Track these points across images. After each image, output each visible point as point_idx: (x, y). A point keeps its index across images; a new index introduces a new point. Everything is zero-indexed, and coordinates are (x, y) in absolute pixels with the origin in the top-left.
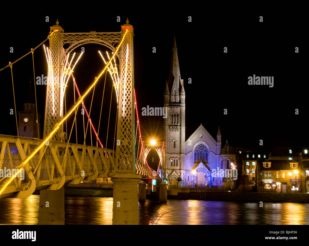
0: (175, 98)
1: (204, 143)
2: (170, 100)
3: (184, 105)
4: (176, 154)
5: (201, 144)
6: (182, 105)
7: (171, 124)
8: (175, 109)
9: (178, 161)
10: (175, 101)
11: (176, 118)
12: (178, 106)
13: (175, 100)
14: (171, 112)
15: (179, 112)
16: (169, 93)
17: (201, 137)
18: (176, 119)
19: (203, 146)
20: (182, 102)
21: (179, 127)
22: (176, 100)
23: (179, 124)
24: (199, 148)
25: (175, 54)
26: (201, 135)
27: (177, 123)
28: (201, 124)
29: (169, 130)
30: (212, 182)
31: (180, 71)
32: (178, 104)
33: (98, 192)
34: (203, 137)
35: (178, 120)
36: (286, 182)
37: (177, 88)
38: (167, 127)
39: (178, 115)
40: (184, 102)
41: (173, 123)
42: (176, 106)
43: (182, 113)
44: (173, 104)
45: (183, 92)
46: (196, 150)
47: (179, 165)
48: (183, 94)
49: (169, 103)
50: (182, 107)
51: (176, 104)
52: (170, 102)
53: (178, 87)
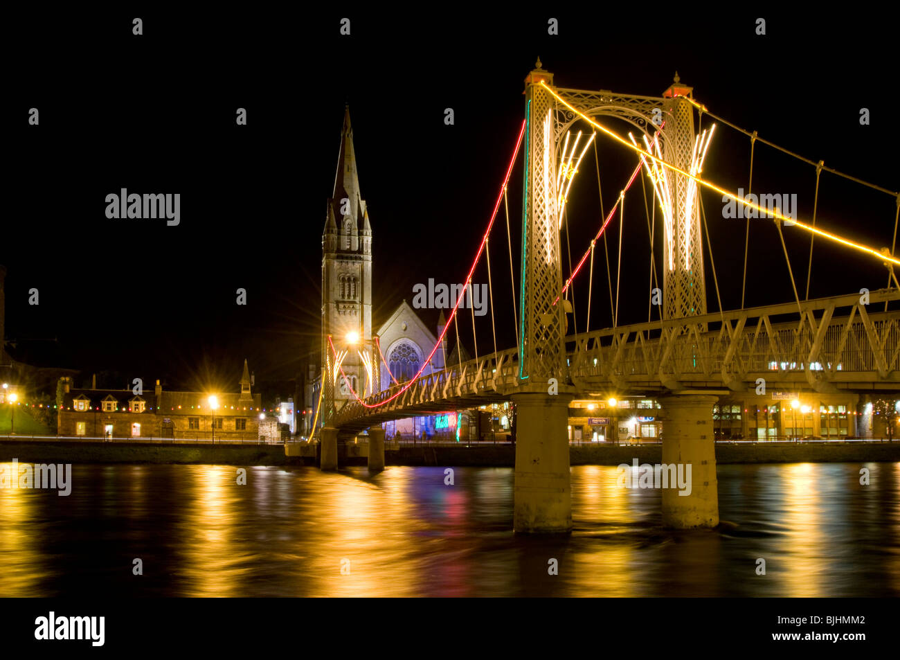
0: (350, 242)
1: (411, 343)
2: (339, 244)
3: (368, 257)
4: (351, 367)
5: (404, 345)
6: (365, 257)
7: (340, 298)
8: (350, 264)
9: (357, 381)
10: (350, 247)
11: (352, 285)
12: (356, 258)
13: (350, 245)
14: (341, 271)
15: (358, 273)
16: (336, 229)
17: (404, 328)
18: (352, 289)
19: (408, 348)
20: (365, 249)
21: (358, 306)
22: (352, 244)
23: (358, 300)
24: (400, 353)
25: (349, 145)
26: (404, 326)
27: (355, 296)
28: (404, 300)
29: (337, 312)
30: (428, 427)
31: (358, 182)
32: (357, 255)
33: (193, 454)
34: (408, 329)
35: (355, 290)
36: (580, 424)
37: (354, 219)
38: (332, 306)
39: (355, 280)
40: (370, 251)
41: (346, 297)
42: (351, 258)
43: (365, 276)
44: (346, 255)
45: (367, 229)
46: (394, 358)
47: (358, 391)
48: (368, 234)
49: (336, 253)
50: (365, 262)
51: (352, 255)
52: (339, 250)
53: (356, 217)
